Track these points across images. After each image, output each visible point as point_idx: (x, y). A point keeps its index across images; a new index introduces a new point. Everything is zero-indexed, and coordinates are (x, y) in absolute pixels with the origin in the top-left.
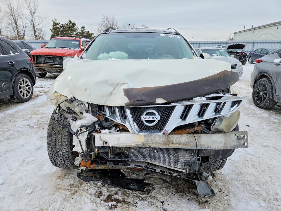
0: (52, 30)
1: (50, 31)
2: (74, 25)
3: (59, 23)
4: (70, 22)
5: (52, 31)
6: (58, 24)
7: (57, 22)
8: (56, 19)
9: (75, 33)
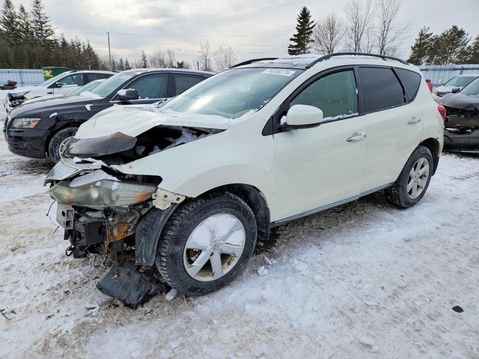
0: (415, 47)
1: (411, 49)
2: (461, 33)
3: (431, 34)
4: (455, 28)
5: (413, 49)
6: (428, 36)
7: (428, 33)
8: (427, 27)
9: (458, 49)
